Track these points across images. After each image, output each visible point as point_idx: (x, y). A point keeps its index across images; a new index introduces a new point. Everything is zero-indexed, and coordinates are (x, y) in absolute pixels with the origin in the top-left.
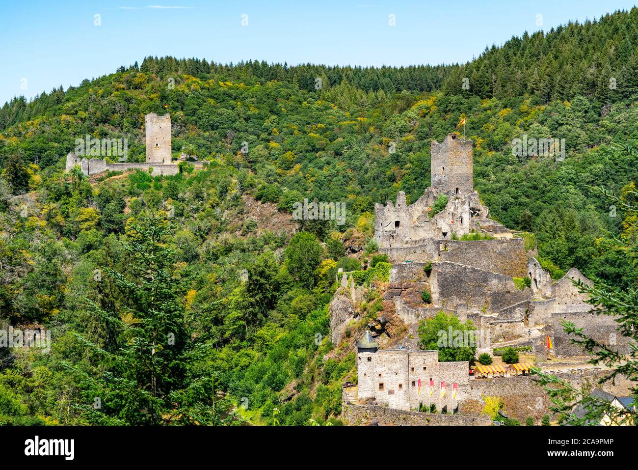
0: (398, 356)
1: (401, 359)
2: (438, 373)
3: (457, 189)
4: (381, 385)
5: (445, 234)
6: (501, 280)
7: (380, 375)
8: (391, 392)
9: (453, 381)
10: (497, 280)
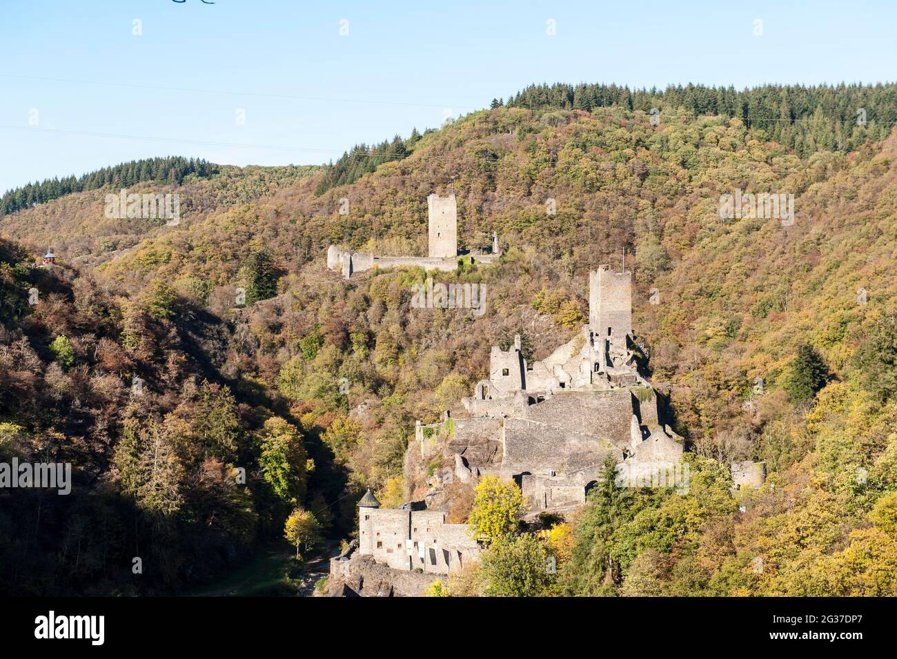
0: (396, 516)
1: (401, 519)
2: (443, 535)
3: (610, 329)
4: (380, 544)
5: (562, 385)
6: (581, 440)
7: (378, 534)
8: (389, 551)
9: (460, 543)
10: (576, 440)
